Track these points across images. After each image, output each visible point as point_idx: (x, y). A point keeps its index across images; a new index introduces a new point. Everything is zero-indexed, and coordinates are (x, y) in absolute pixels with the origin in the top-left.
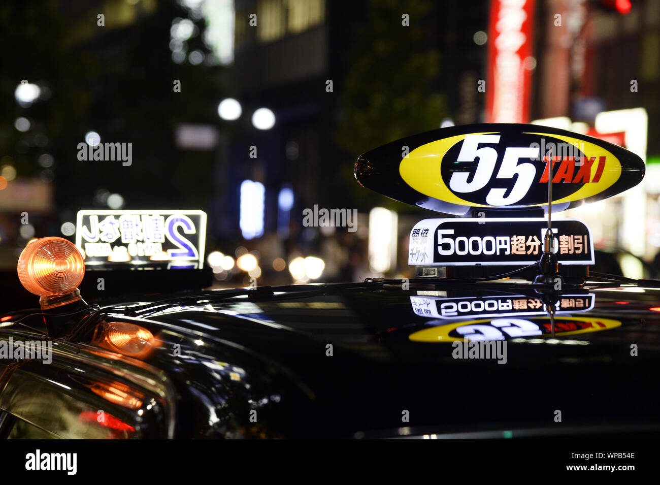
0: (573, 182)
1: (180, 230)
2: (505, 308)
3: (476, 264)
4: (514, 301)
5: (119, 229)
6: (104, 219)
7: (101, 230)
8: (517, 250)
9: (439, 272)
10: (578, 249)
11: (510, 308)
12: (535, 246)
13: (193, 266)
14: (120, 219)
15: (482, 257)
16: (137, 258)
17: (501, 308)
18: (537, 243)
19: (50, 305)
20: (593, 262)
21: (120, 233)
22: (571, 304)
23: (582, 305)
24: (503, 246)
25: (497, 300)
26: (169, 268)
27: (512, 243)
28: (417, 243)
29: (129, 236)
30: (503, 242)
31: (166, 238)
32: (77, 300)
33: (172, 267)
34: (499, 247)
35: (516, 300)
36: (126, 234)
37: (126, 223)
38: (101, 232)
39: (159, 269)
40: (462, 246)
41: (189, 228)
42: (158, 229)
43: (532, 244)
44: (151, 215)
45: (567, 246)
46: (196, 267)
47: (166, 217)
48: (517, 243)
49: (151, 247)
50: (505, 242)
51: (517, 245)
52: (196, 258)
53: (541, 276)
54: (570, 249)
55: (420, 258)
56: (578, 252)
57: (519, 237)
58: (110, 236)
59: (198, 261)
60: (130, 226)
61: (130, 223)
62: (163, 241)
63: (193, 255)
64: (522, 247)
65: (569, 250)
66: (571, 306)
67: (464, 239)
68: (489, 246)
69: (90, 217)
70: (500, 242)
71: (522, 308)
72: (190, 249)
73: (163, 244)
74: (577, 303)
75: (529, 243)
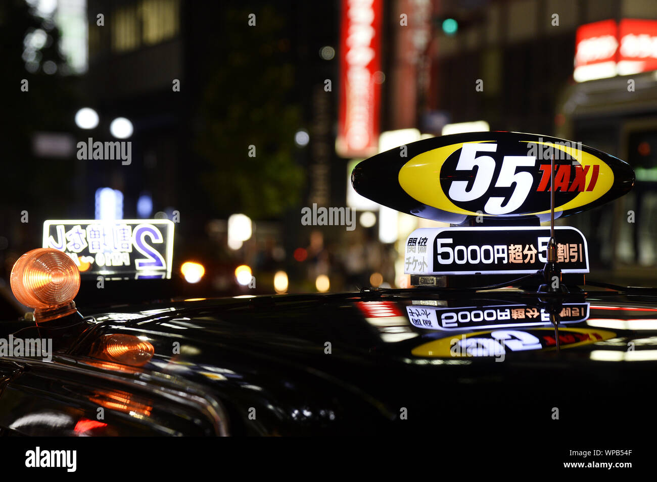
0: (569, 191)
1: (148, 239)
2: (504, 318)
3: (476, 273)
4: (512, 310)
5: (86, 239)
6: (71, 229)
7: (68, 240)
8: (515, 259)
9: (438, 282)
10: (573, 257)
11: (508, 318)
12: (531, 255)
13: (161, 276)
14: (87, 228)
15: (481, 266)
16: (104, 268)
17: (499, 318)
18: (534, 251)
19: (45, 318)
20: (587, 270)
21: (88, 243)
22: (567, 313)
23: (578, 314)
24: (501, 255)
25: (496, 309)
26: (136, 278)
27: (510, 252)
28: (414, 252)
29: (96, 246)
30: (501, 251)
31: (133, 248)
32: (73, 312)
33: (139, 276)
34: (497, 256)
35: (514, 309)
36: (93, 243)
37: (93, 233)
38: (68, 242)
39: (127, 279)
40: (461, 255)
41: (157, 237)
42: (126, 238)
43: (529, 253)
44: (119, 225)
45: (563, 254)
46: (163, 277)
47: (134, 226)
48: (514, 252)
49: (119, 257)
50: (503, 250)
51: (514, 254)
52: (164, 268)
53: (544, 285)
54: (565, 257)
55: (418, 267)
56: (573, 260)
57: (516, 246)
58: (77, 246)
59: (165, 271)
60: (97, 236)
61: (97, 233)
62: (131, 250)
63: (161, 265)
64: (519, 256)
65: (565, 259)
66: (567, 315)
67: (463, 248)
68: (487, 254)
69: (57, 227)
70: (498, 250)
71: (520, 317)
72: (158, 259)
73: (130, 254)
74: (573, 312)
75: (526, 252)
